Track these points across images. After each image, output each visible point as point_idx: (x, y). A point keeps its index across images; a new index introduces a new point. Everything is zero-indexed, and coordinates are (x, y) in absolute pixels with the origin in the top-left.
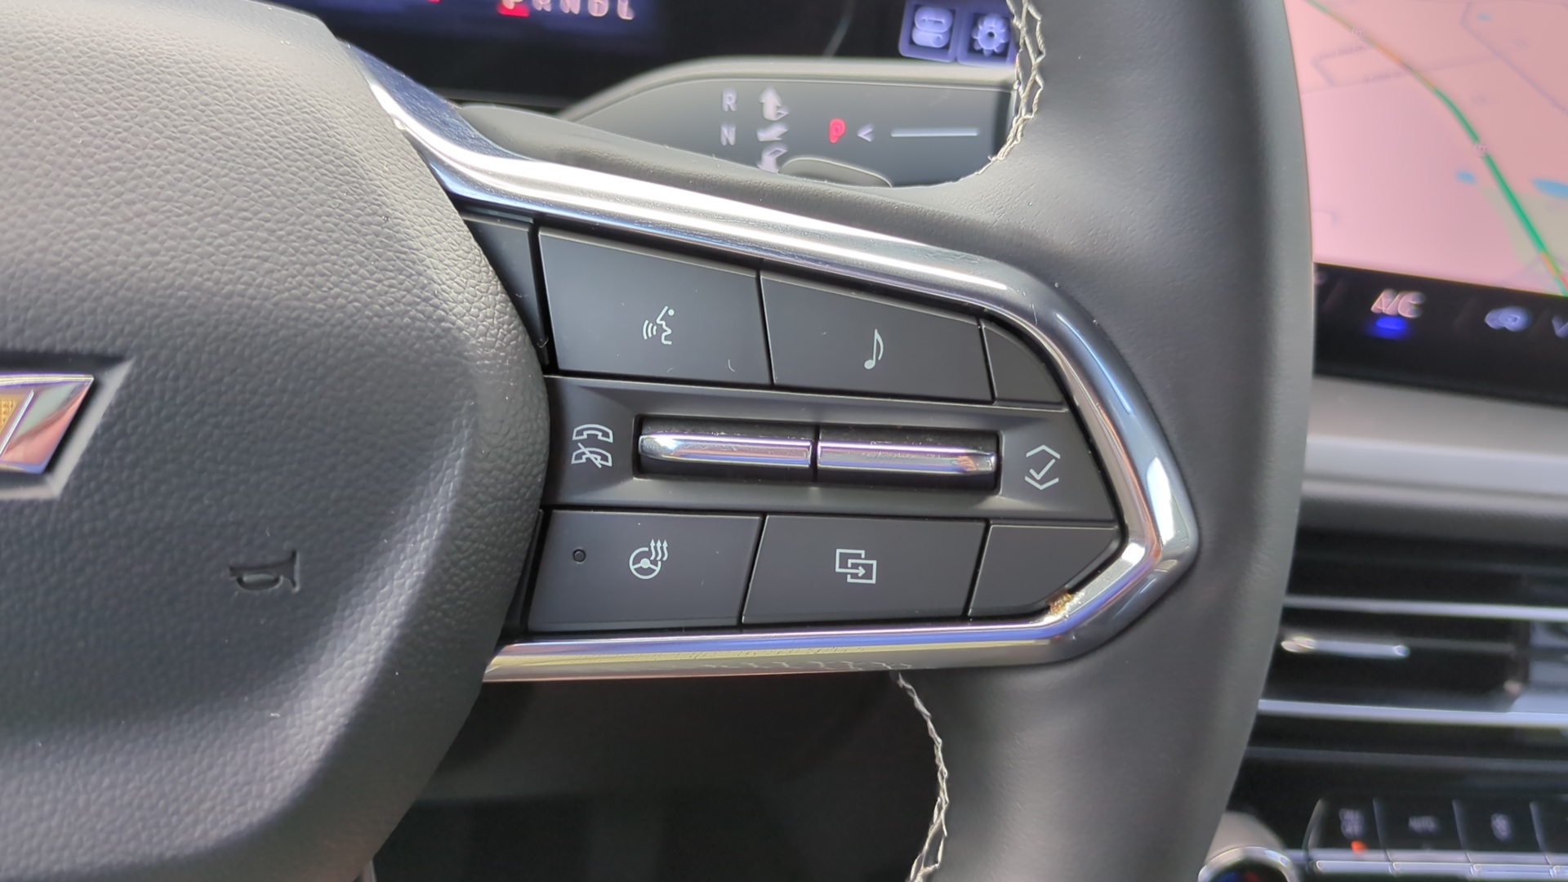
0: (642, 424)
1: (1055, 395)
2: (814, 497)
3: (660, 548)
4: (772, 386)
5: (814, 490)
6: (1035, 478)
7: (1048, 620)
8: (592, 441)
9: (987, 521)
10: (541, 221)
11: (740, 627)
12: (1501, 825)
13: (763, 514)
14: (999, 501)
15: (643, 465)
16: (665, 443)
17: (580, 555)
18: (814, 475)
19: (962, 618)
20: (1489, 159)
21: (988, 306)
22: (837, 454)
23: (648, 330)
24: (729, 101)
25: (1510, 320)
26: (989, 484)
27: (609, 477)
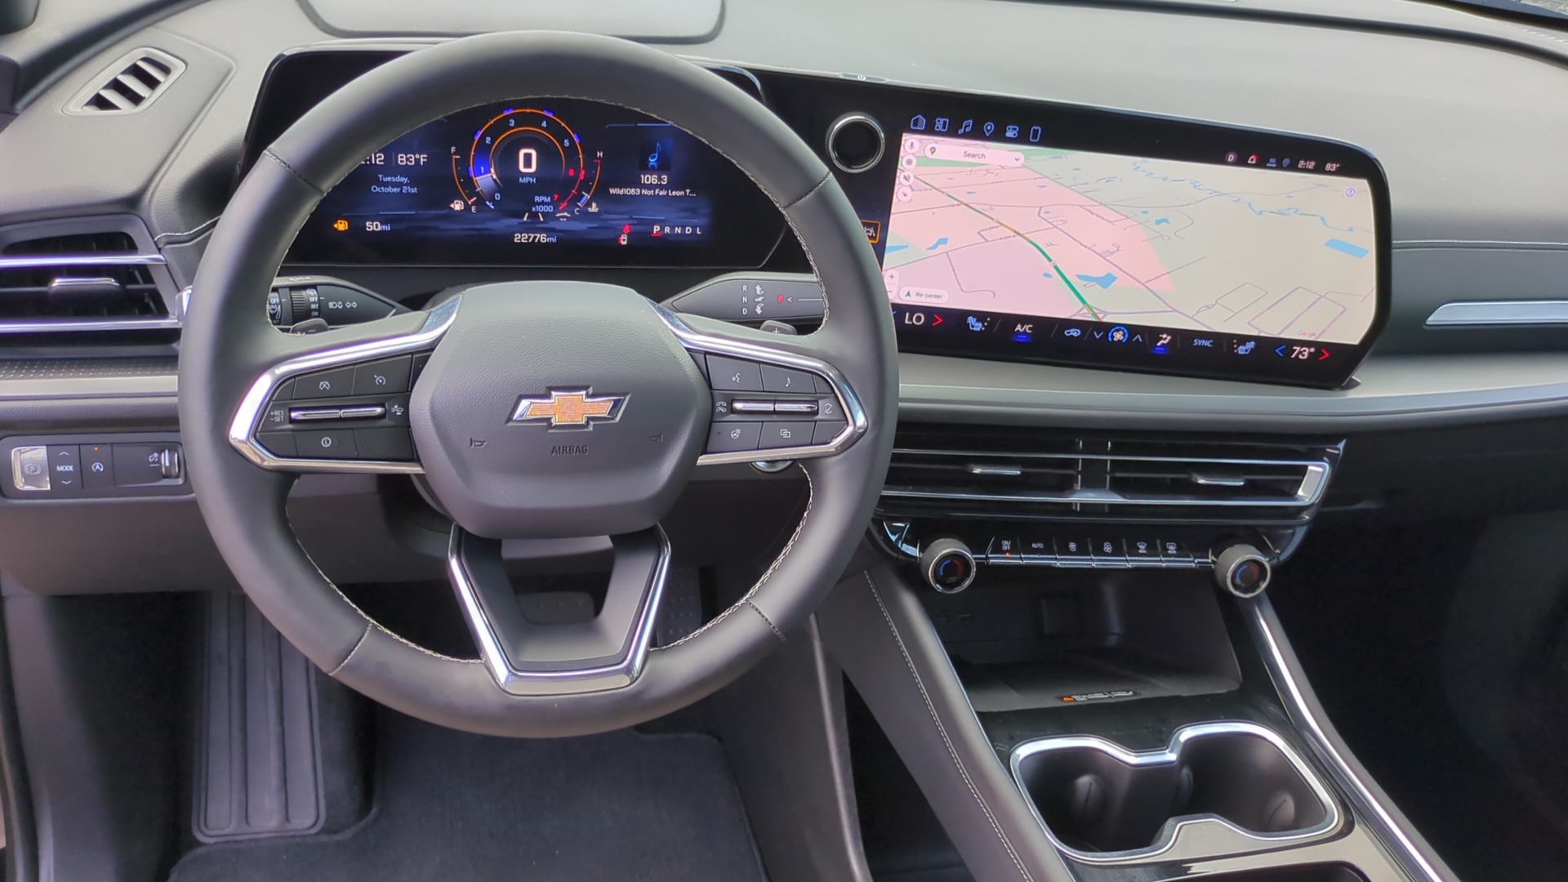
0: (733, 401)
1: (830, 391)
2: (775, 417)
3: (738, 431)
4: (764, 391)
5: (775, 416)
6: (827, 411)
7: (832, 444)
8: (721, 406)
9: (816, 422)
10: (706, 353)
11: (758, 449)
12: (1072, 546)
13: (763, 422)
14: (819, 417)
15: (733, 411)
16: (738, 406)
17: (719, 433)
18: (775, 412)
19: (811, 445)
20: (1056, 268)
21: (815, 371)
22: (780, 407)
23: (734, 379)
24: (745, 288)
25: (1075, 333)
26: (816, 413)
27: (726, 414)
